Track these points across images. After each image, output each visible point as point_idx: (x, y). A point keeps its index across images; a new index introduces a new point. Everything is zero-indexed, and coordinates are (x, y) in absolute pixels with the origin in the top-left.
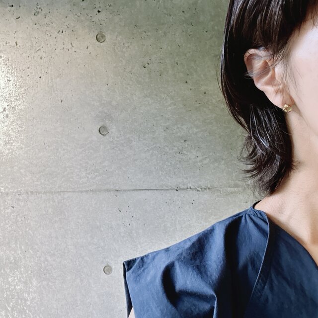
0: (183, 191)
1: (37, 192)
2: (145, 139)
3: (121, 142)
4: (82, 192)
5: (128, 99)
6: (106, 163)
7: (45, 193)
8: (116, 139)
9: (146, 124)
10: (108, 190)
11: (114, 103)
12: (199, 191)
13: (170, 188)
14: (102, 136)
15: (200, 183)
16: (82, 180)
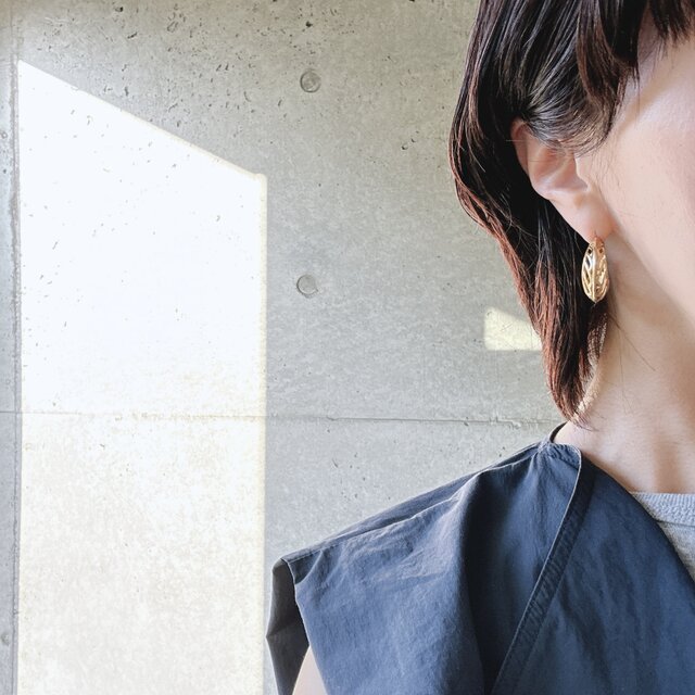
1: (156, 415)
3: (345, 311)
5: (365, 217)
7: (174, 418)
10: (311, 418)
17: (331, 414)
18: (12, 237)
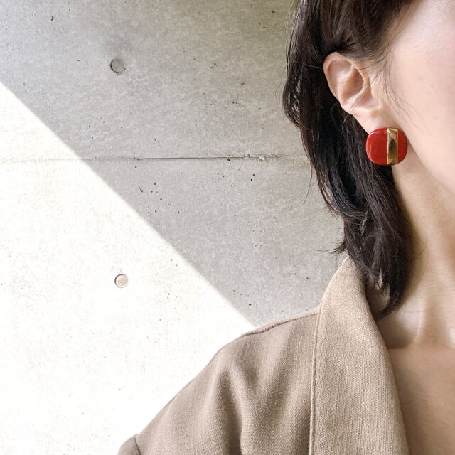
0: (237, 161)
2: (181, 80)
6: (121, 117)
8: (137, 79)
9: (183, 57)
11: (134, 23)
12: (262, 161)
13: (218, 156)
14: (115, 74)
15: (263, 149)
16: (83, 142)
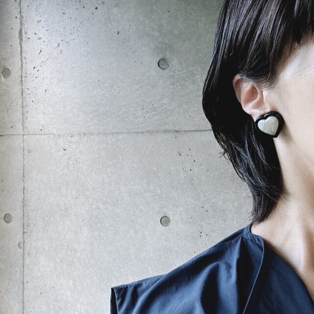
1: (90, 133)
3: (183, 75)
4: (138, 133)
5: (193, 26)
6: (165, 101)
7: (98, 134)
8: (177, 73)
10: (166, 131)
11: (176, 32)
14: (161, 70)
16: (138, 120)
17: (177, 128)
18: (20, 49)
